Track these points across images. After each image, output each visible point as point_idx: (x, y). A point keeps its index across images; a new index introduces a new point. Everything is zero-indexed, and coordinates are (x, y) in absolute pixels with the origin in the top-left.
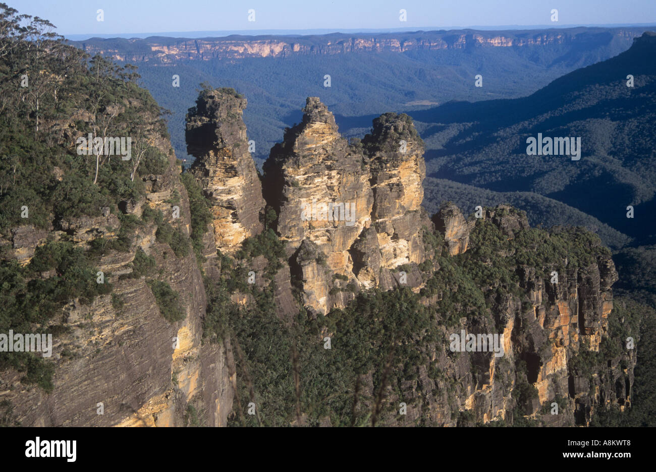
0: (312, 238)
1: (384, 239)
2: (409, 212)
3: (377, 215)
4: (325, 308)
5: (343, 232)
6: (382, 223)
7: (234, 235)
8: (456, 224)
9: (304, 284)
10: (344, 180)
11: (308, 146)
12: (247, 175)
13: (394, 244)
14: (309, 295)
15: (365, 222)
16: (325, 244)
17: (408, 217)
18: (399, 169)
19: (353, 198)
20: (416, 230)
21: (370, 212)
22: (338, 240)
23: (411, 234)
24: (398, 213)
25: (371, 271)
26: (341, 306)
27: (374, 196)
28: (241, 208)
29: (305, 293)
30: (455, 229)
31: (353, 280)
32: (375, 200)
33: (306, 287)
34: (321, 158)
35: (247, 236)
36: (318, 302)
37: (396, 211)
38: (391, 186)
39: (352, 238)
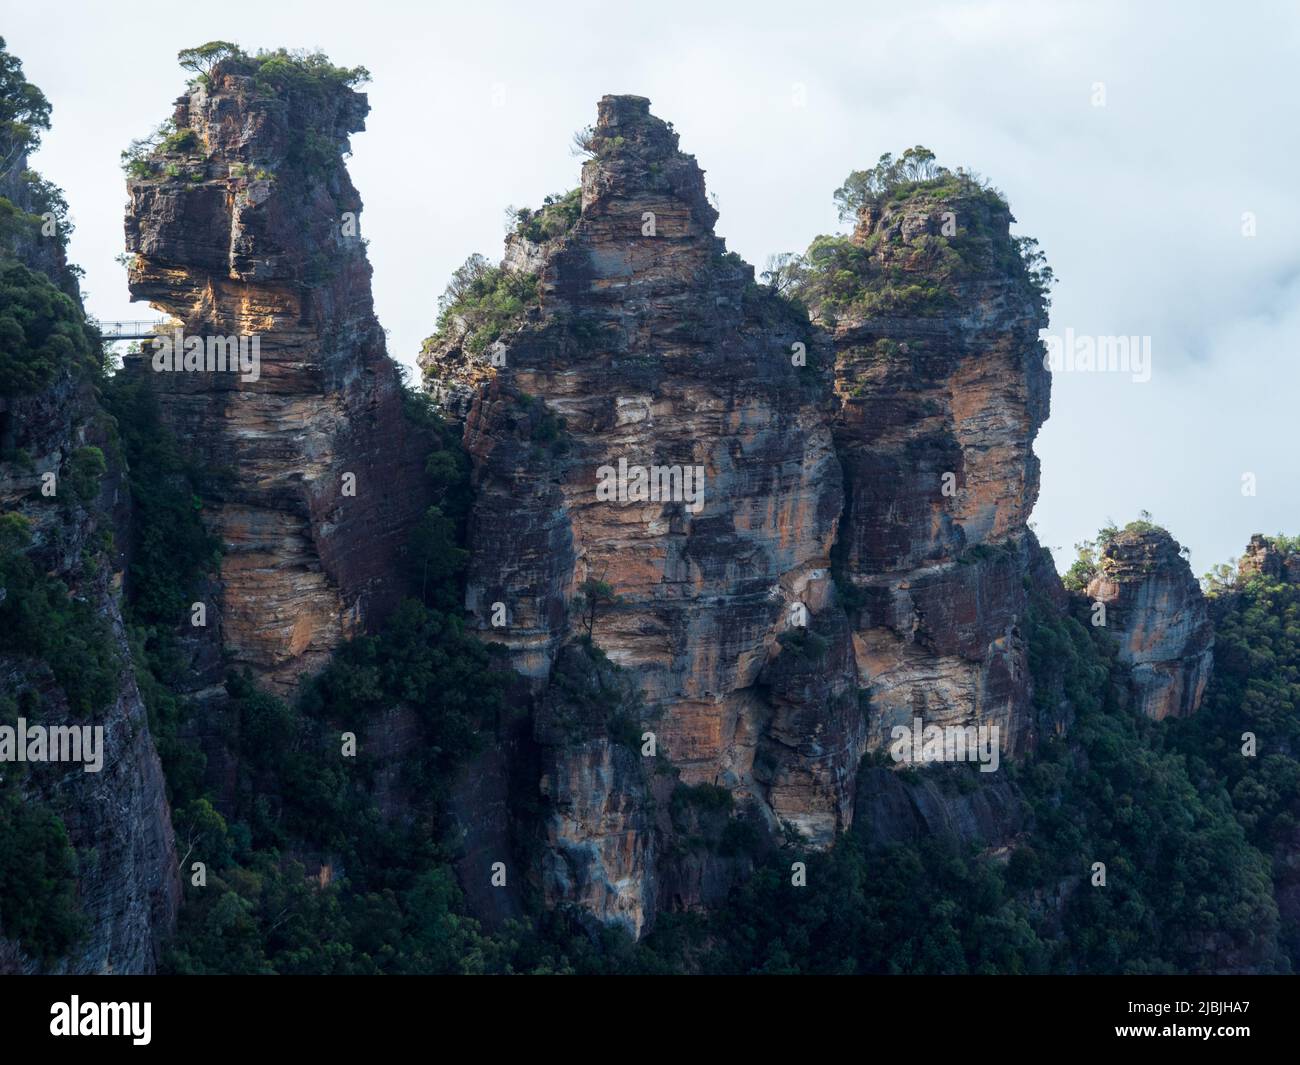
0: (601, 641)
1: (876, 652)
2: (981, 552)
3: (854, 555)
4: (638, 917)
5: (718, 619)
6: (874, 590)
7: (293, 619)
8: (1163, 603)
9: (559, 818)
10: (735, 419)
11: (598, 287)
12: (356, 387)
13: (918, 675)
14: (578, 862)
15: (810, 582)
16: (652, 667)
17: (975, 570)
18: (948, 383)
19: (764, 491)
20: (1007, 621)
21: (827, 547)
22: (700, 651)
23: (982, 638)
24: (937, 556)
25: (825, 775)
26: (700, 910)
27: (848, 488)
28: (329, 518)
29: (562, 851)
30: (1160, 623)
31: (752, 809)
32: (848, 500)
33: (569, 831)
34: (646, 332)
35: (347, 622)
36: (610, 890)
37: (931, 545)
38: (915, 449)
39: (753, 645)
